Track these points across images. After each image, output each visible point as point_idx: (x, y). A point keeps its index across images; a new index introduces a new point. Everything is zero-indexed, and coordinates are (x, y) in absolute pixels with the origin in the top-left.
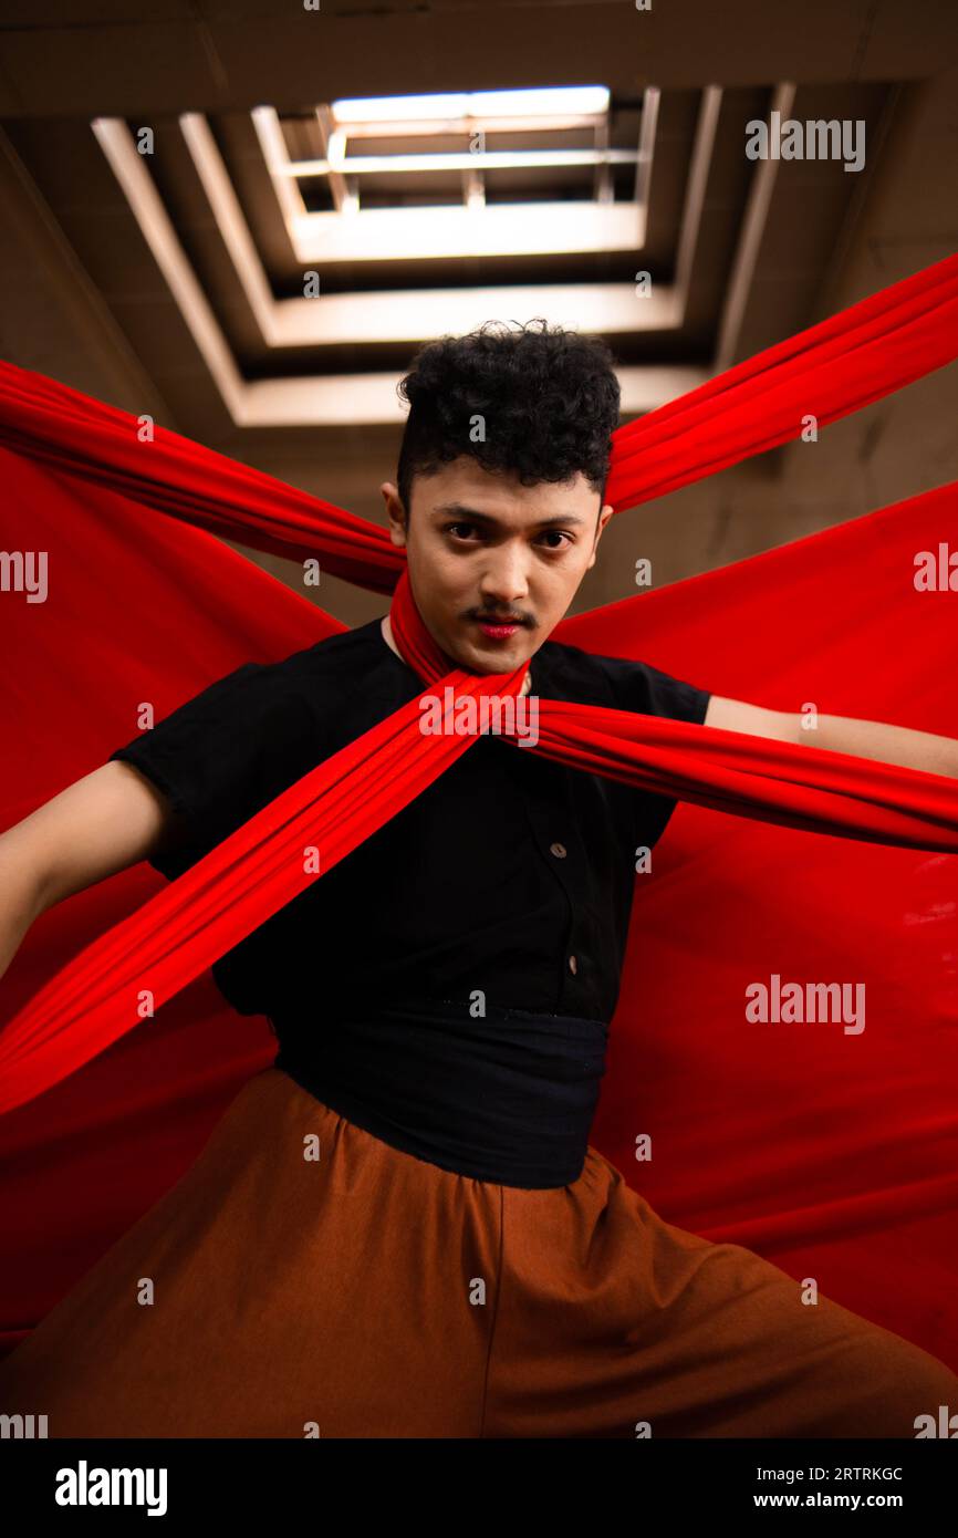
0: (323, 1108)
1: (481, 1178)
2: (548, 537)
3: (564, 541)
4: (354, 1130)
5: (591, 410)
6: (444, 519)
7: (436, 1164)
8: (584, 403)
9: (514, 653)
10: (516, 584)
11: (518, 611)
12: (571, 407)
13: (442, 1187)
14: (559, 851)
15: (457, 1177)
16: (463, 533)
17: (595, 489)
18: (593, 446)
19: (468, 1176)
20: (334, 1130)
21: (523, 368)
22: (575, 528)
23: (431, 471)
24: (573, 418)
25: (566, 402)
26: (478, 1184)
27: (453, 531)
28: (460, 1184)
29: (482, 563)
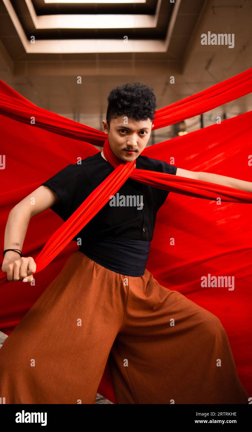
0: (91, 260)
1: (124, 274)
2: (141, 132)
3: (145, 133)
4: (97, 265)
5: (151, 104)
6: (119, 128)
7: (115, 272)
8: (150, 103)
9: (133, 157)
10: (135, 143)
11: (134, 149)
12: (147, 103)
13: (116, 277)
15: (119, 274)
16: (123, 131)
17: (151, 121)
18: (152, 112)
19: (122, 274)
20: (93, 265)
21: (136, 95)
22: (147, 130)
23: (116, 118)
24: (147, 106)
26: (123, 276)
27: (121, 131)
28: (120, 276)
29: (127, 138)
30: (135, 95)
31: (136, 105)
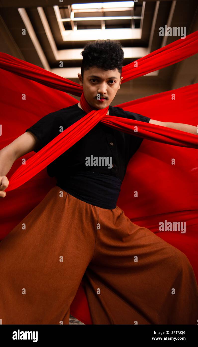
0: (64, 192)
1: (94, 205)
2: (110, 81)
3: (114, 82)
4: (70, 195)
5: (118, 56)
6: (90, 78)
7: (85, 202)
9: (104, 105)
10: (105, 91)
11: (105, 96)
12: (114, 55)
13: (86, 206)
14: (112, 144)
15: (89, 204)
16: (94, 81)
17: (119, 72)
18: (119, 62)
19: (92, 204)
20: (66, 195)
21: (105, 48)
22: (115, 79)
23: (88, 69)
24: (115, 57)
25: (113, 54)
26: (93, 206)
27: (92, 81)
28: (90, 206)
29: (98, 87)
30: (103, 48)
31: (104, 56)
